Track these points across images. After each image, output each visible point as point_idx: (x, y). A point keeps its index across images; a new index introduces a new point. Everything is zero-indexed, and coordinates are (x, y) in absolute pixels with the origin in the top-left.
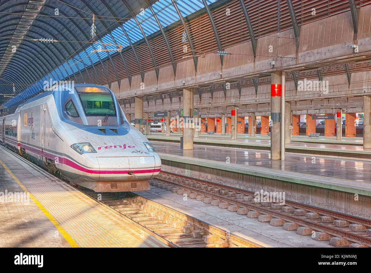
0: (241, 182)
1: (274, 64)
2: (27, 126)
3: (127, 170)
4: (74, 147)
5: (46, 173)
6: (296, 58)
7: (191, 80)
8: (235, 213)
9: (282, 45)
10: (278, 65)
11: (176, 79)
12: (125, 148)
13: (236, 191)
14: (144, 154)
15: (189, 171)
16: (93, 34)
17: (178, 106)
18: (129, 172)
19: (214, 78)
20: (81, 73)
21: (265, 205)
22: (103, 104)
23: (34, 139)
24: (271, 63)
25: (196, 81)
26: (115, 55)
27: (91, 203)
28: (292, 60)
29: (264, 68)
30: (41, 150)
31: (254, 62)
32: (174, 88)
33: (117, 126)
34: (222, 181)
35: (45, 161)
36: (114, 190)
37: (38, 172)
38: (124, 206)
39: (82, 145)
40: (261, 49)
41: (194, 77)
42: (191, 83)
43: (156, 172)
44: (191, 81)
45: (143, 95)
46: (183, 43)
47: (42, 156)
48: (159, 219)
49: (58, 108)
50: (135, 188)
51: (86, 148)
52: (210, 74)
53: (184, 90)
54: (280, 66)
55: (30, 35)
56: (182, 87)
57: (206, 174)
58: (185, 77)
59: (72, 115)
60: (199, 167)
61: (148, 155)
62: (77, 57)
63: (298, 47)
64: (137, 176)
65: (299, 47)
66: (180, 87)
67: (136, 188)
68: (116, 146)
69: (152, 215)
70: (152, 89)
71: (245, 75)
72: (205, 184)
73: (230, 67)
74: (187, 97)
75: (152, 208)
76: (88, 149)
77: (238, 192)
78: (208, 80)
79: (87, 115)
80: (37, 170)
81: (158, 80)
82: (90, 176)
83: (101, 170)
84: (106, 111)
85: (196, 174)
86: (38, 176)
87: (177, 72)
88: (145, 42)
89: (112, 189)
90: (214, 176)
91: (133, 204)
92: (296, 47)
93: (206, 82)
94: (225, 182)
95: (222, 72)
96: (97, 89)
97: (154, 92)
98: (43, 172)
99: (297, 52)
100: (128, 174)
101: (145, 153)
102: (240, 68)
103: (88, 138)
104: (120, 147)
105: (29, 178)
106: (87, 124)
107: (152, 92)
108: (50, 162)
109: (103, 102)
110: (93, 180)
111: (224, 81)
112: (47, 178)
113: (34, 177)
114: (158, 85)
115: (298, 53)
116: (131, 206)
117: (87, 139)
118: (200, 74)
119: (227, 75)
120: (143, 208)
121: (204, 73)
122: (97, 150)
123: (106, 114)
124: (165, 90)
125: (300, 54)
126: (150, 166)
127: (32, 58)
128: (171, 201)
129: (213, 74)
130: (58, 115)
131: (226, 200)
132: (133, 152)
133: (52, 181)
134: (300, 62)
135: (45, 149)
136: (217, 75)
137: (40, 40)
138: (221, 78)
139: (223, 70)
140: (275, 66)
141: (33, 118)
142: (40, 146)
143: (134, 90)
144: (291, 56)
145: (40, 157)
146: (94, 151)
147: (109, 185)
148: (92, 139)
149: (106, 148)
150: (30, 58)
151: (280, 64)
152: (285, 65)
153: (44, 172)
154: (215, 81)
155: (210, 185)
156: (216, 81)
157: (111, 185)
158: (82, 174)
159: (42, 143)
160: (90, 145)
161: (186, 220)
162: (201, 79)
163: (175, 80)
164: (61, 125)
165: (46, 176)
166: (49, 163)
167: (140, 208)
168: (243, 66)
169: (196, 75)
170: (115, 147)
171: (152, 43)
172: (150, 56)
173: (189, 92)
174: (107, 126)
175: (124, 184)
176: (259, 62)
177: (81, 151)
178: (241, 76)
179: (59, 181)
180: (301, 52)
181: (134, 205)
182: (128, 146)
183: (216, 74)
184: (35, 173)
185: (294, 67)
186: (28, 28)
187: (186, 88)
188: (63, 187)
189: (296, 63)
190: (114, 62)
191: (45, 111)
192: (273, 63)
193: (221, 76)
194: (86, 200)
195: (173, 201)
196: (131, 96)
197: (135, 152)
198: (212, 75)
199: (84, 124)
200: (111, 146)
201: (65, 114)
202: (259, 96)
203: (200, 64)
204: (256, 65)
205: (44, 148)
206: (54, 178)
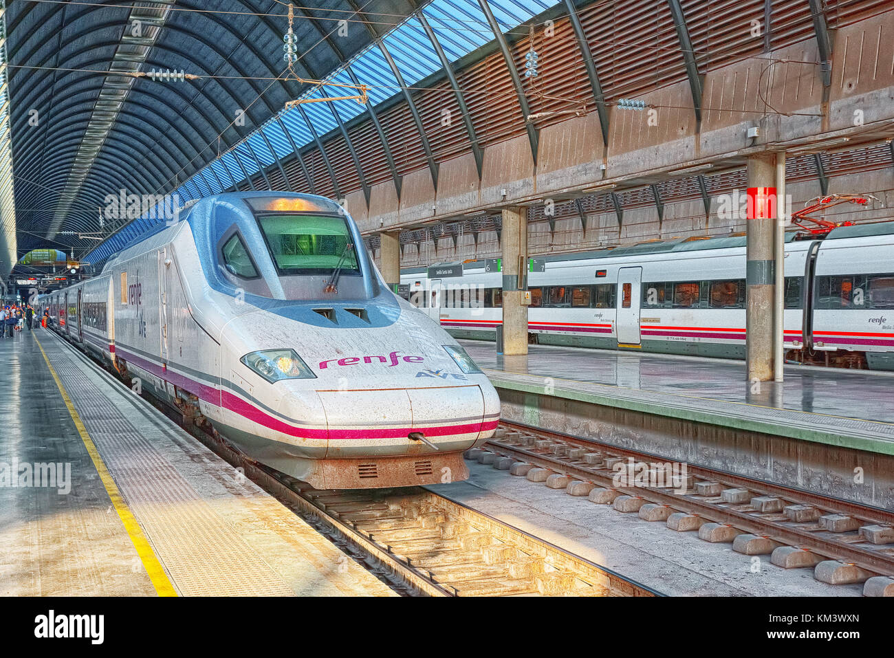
0: (688, 444)
1: (756, 135)
2: (127, 303)
3: (406, 427)
4: (251, 362)
5: (176, 431)
6: (823, 116)
7: (523, 186)
8: (725, 549)
9: (779, 86)
10: (768, 135)
11: (482, 186)
12: (395, 362)
13: (692, 472)
14: (451, 380)
15: (537, 410)
16: (289, 56)
17: (473, 253)
18: (412, 434)
19: (584, 178)
20: (251, 183)
21: (796, 518)
22: (318, 243)
23: (145, 336)
24: (746, 134)
25: (535, 189)
26: (329, 136)
27: (318, 552)
28: (810, 121)
29: (725, 148)
30: (163, 366)
31: (697, 132)
32: (479, 209)
33: (363, 300)
34: (633, 438)
35: (174, 396)
36: (368, 484)
37: (156, 428)
38: (396, 525)
39: (273, 355)
40: (716, 97)
41: (530, 179)
42: (524, 194)
43: (487, 431)
44: (520, 189)
45: (401, 227)
46: (529, 79)
47: (165, 381)
48: (513, 573)
49: (203, 255)
50: (427, 476)
51: (285, 365)
52: (571, 170)
53: (504, 211)
54: (775, 140)
55: (135, 99)
56: (501, 204)
57: (584, 421)
58: (506, 180)
59: (241, 273)
60: (563, 402)
61: (462, 383)
62: (240, 145)
63: (827, 87)
64: (434, 444)
65: (833, 88)
66: (494, 205)
67: (430, 475)
68: (369, 357)
69: (486, 558)
70: (422, 212)
71: (673, 167)
72: (592, 449)
73: (627, 149)
74: (512, 229)
75: (481, 536)
76: (291, 367)
77: (698, 476)
78: (569, 185)
79: (281, 272)
80: (151, 420)
81: (436, 191)
82: (300, 445)
83: (331, 428)
84: (332, 261)
85: (555, 420)
86: (155, 440)
87: (485, 168)
88: (405, 100)
89: (362, 481)
90: (608, 426)
91: (420, 518)
92: (821, 87)
93: (565, 191)
94: (640, 441)
95: (605, 163)
96: (304, 202)
97: (428, 219)
98: (166, 427)
99: (825, 100)
100: (410, 437)
101: (455, 376)
102: (657, 150)
103: (288, 337)
104: (382, 359)
105: (130, 447)
106: (283, 297)
107: (423, 221)
108: (185, 397)
109: (318, 237)
110: (306, 457)
111: (613, 185)
112: (178, 448)
113: (144, 444)
114: (438, 203)
115: (828, 101)
116: (414, 525)
117: (285, 339)
118: (548, 171)
119: (619, 171)
120: (451, 533)
121: (557, 169)
122: (316, 369)
123: (334, 269)
124: (456, 214)
125: (834, 106)
126: (471, 415)
127: (141, 152)
128: (517, 505)
129: (580, 168)
130: (202, 273)
131: (684, 504)
132: (419, 375)
133: (192, 457)
134: (834, 125)
135: (172, 364)
136: (593, 170)
137: (149, 74)
138: (604, 178)
139: (609, 159)
140: (758, 141)
141: (140, 284)
142: (161, 355)
143: (379, 216)
144: (808, 111)
145: (161, 381)
146: (308, 374)
147: (353, 469)
148: (300, 340)
149: (342, 363)
150: (137, 154)
151: (774, 135)
152: (787, 136)
153: (170, 425)
154: (587, 186)
155: (608, 453)
156: (591, 185)
157: (360, 470)
158: (275, 439)
159: (163, 347)
160: (295, 356)
161: (606, 586)
162: (548, 184)
163: (479, 188)
164: (211, 300)
165: (175, 441)
166: (183, 400)
167: (444, 531)
168: (665, 144)
169: (534, 174)
170: (367, 360)
171: (420, 103)
172: (416, 129)
173: (516, 216)
174: (338, 301)
175: (397, 466)
176: (712, 132)
177: (269, 372)
178: (661, 170)
179: (213, 460)
180: (838, 98)
181: (423, 521)
182: (404, 358)
183: (590, 169)
184: (146, 429)
185: (818, 138)
186: (130, 84)
187: (508, 207)
188: (223, 480)
189: (823, 130)
190: (329, 153)
191: (168, 266)
192: (753, 132)
193: (604, 174)
194: (301, 539)
195: (525, 504)
196: (369, 232)
197: (428, 375)
198: (579, 171)
199: (275, 297)
200: (356, 359)
201: (222, 272)
202: (668, 227)
203: (546, 146)
204: (702, 141)
205: (170, 362)
206: (197, 446)
